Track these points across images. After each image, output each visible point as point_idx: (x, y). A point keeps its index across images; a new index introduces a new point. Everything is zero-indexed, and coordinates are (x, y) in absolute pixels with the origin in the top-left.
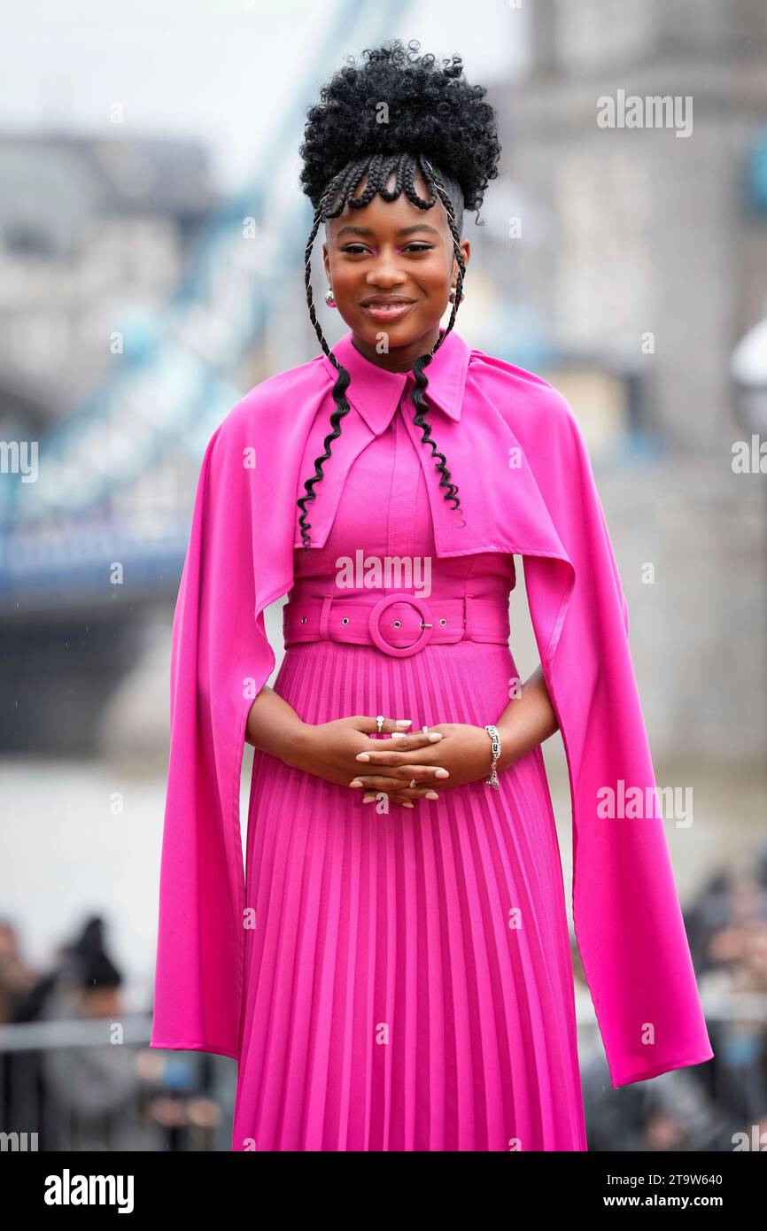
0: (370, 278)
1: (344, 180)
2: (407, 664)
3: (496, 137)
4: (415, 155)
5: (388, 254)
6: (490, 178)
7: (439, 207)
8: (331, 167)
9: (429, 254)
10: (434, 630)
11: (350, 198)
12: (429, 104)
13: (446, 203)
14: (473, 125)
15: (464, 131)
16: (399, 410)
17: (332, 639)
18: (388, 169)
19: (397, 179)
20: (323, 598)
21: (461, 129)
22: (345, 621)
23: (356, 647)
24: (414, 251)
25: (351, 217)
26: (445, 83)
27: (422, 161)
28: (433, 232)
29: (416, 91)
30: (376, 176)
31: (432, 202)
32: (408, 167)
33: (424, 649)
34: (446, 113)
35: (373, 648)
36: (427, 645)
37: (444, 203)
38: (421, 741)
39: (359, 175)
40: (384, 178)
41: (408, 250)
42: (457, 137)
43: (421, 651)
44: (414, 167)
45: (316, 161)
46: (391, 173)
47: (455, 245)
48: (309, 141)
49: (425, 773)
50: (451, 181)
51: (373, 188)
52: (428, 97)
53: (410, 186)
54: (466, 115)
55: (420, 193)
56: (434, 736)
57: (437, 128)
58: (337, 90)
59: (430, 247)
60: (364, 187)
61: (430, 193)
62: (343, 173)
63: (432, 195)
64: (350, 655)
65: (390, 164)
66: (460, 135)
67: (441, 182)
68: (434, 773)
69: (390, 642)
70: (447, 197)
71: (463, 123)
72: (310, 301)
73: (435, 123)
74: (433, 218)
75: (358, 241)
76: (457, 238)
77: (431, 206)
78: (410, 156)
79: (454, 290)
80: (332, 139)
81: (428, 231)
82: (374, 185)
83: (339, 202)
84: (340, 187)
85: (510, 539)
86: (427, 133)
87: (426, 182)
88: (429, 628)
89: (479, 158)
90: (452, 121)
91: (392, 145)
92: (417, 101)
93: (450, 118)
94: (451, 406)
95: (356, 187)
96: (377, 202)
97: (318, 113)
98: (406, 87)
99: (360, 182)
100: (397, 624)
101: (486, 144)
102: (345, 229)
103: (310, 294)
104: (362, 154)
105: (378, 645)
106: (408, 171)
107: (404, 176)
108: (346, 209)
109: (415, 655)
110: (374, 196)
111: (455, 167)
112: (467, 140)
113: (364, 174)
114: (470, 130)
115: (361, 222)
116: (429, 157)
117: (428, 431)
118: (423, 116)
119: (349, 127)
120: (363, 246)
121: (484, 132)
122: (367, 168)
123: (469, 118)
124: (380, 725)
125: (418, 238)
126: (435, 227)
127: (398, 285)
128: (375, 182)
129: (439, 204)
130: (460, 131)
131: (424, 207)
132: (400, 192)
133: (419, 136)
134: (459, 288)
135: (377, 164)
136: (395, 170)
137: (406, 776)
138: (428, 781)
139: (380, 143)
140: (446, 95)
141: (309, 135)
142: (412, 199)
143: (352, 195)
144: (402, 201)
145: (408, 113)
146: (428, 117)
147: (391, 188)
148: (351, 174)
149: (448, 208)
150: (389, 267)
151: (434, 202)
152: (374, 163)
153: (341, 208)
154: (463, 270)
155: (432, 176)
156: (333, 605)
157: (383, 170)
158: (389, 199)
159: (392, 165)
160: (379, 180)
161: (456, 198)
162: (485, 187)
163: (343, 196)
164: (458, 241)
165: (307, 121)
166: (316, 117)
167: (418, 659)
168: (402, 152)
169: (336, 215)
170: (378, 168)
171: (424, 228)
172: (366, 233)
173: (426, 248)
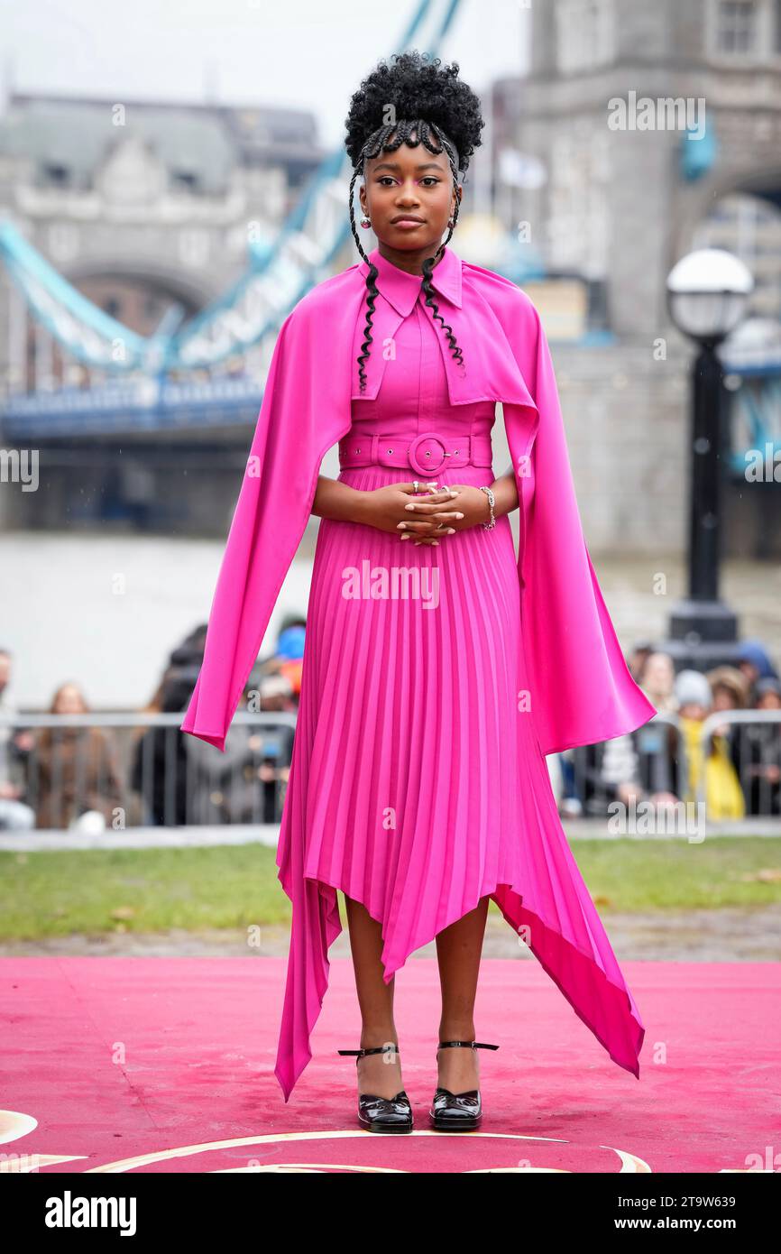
0: (398, 201)
1: (379, 135)
4: (427, 121)
5: (409, 184)
7: (445, 155)
8: (367, 130)
9: (437, 187)
11: (385, 145)
12: (438, 89)
14: (467, 105)
15: (461, 108)
16: (418, 301)
17: (381, 464)
18: (411, 127)
19: (417, 134)
20: (372, 436)
21: (459, 106)
22: (390, 452)
23: (398, 469)
24: (427, 182)
25: (385, 157)
27: (433, 125)
28: (440, 171)
29: (430, 78)
30: (403, 131)
32: (423, 128)
33: (444, 471)
34: (449, 94)
35: (411, 471)
36: (447, 468)
37: (448, 154)
38: (446, 497)
39: (390, 132)
40: (408, 133)
41: (424, 181)
42: (457, 110)
43: (442, 473)
44: (428, 128)
46: (413, 130)
48: (352, 116)
49: (450, 517)
50: (450, 140)
51: (401, 138)
52: (437, 84)
53: (426, 139)
54: (462, 98)
55: (433, 143)
56: (453, 494)
57: (442, 104)
58: (374, 78)
59: (439, 181)
60: (395, 138)
61: (439, 145)
62: (378, 131)
64: (395, 475)
65: (413, 124)
66: (458, 109)
67: (445, 139)
68: (455, 517)
69: (423, 466)
71: (460, 102)
73: (442, 100)
74: (442, 160)
75: (389, 175)
76: (456, 177)
77: (441, 152)
78: (425, 121)
79: (451, 220)
81: (437, 170)
83: (377, 148)
84: (376, 139)
86: (436, 107)
87: (436, 137)
88: (449, 457)
89: (470, 128)
90: (453, 100)
91: (413, 112)
92: (430, 85)
93: (453, 98)
94: (455, 298)
95: (389, 138)
96: (404, 149)
98: (422, 76)
99: (391, 135)
100: (428, 454)
101: (475, 121)
102: (381, 166)
105: (415, 469)
106: (424, 130)
107: (422, 132)
109: (439, 475)
110: (401, 143)
111: (454, 131)
113: (393, 131)
114: (465, 108)
115: (391, 161)
116: (437, 124)
117: (436, 310)
118: (434, 95)
120: (393, 178)
122: (396, 126)
123: (464, 100)
124: (416, 486)
125: (430, 173)
126: (443, 168)
127: (416, 206)
128: (402, 135)
129: (445, 152)
131: (436, 152)
132: (419, 142)
133: (431, 108)
134: (455, 218)
135: (402, 124)
136: (415, 129)
137: (436, 521)
138: (453, 522)
139: (404, 112)
140: (449, 83)
141: (352, 112)
142: (428, 146)
143: (386, 143)
144: (421, 148)
145: (423, 92)
146: (437, 96)
147: (413, 139)
148: (385, 131)
150: (411, 193)
151: (442, 150)
152: (400, 124)
153: (378, 151)
155: (440, 135)
156: (379, 441)
157: (407, 128)
158: (412, 145)
160: (404, 134)
161: (455, 153)
163: (380, 143)
166: (357, 99)
167: (441, 478)
168: (419, 118)
169: (375, 156)
170: (404, 127)
171: (435, 166)
172: (395, 169)
173: (436, 181)
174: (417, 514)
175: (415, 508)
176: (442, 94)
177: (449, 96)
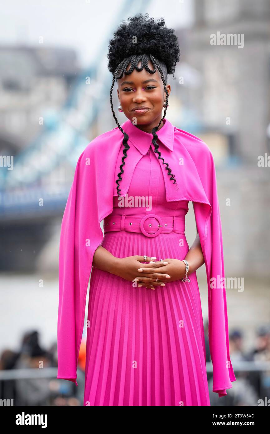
0: (134, 100)
1: (123, 65)
2: (153, 240)
3: (178, 47)
4: (148, 55)
5: (140, 90)
6: (176, 61)
7: (157, 73)
8: (118, 61)
9: (155, 90)
10: (163, 228)
11: (125, 71)
12: (153, 36)
13: (160, 71)
14: (169, 43)
15: (166, 45)
17: (126, 231)
18: (138, 60)
19: (142, 63)
20: (122, 215)
21: (165, 44)
22: (131, 224)
23: (134, 233)
24: (149, 89)
25: (126, 78)
26: (158, 28)
27: (151, 57)
28: (156, 81)
29: (148, 31)
30: (134, 63)
31: (155, 71)
32: (145, 59)
33: (159, 235)
34: (159, 39)
35: (141, 234)
36: (160, 233)
37: (159, 71)
38: (161, 265)
39: (128, 63)
40: (137, 63)
41: (147, 89)
42: (163, 47)
43: (158, 236)
44: (148, 59)
45: (113, 59)
46: (139, 61)
47: (164, 86)
48: (110, 52)
49: (162, 276)
50: (162, 63)
51: (133, 67)
52: (152, 33)
53: (146, 65)
54: (166, 39)
55: (150, 68)
56: (165, 263)
57: (156, 44)
58: (119, 33)
59: (155, 87)
60: (130, 67)
61: (154, 68)
62: (122, 62)
63: (155, 68)
64: (132, 236)
65: (139, 58)
67: (158, 64)
68: (165, 277)
69: (147, 232)
70: (160, 69)
71: (165, 42)
72: (112, 110)
73: (155, 43)
74: (156, 76)
75: (129, 87)
76: (165, 83)
78: (146, 55)
79: (165, 103)
80: (118, 50)
81: (154, 81)
82: (133, 66)
83: (121, 73)
84: (121, 67)
85: (190, 196)
86: (152, 46)
87: (152, 64)
88: (161, 227)
89: (172, 54)
90: (161, 41)
91: (140, 51)
92: (148, 35)
93: (161, 40)
94: (170, 146)
95: (127, 67)
96: (135, 72)
97: (113, 42)
98: (144, 30)
99: (128, 65)
100: (150, 225)
101: (174, 49)
102: (124, 82)
103: (112, 107)
104: (129, 55)
105: (143, 233)
106: (146, 60)
107: (144, 62)
108: (124, 75)
109: (155, 237)
110: (133, 70)
111: (163, 58)
112: (167, 48)
113: (130, 62)
114: (168, 44)
115: (129, 80)
116: (153, 55)
117: (160, 154)
118: (151, 40)
119: (124, 46)
120: (131, 88)
121: (173, 45)
122: (131, 60)
123: (167, 40)
124: (145, 258)
125: (150, 84)
127: (143, 102)
128: (134, 65)
129: (157, 71)
130: (164, 45)
131: (152, 73)
132: (143, 68)
133: (149, 48)
134: (167, 102)
135: (134, 58)
136: (141, 60)
137: (155, 277)
138: (163, 279)
139: (135, 51)
140: (159, 32)
141: (110, 50)
142: (148, 70)
143: (126, 70)
144: (144, 71)
145: (145, 39)
146: (152, 40)
147: (140, 66)
148: (125, 63)
149: (161, 73)
150: (141, 95)
151: (156, 71)
152: (133, 58)
153: (122, 75)
154: (168, 95)
155: (154, 62)
156: (125, 218)
157: (137, 60)
158: (139, 71)
159: (140, 59)
160: (135, 64)
161: (164, 69)
162: (175, 65)
163: (122, 71)
164: (165, 85)
165: (109, 45)
167: (157, 238)
168: (143, 54)
169: (120, 78)
170: (135, 60)
171: (152, 80)
172: (131, 84)
173: (153, 88)
174: (144, 273)
175: (143, 271)
176: (155, 39)
177: (159, 40)
